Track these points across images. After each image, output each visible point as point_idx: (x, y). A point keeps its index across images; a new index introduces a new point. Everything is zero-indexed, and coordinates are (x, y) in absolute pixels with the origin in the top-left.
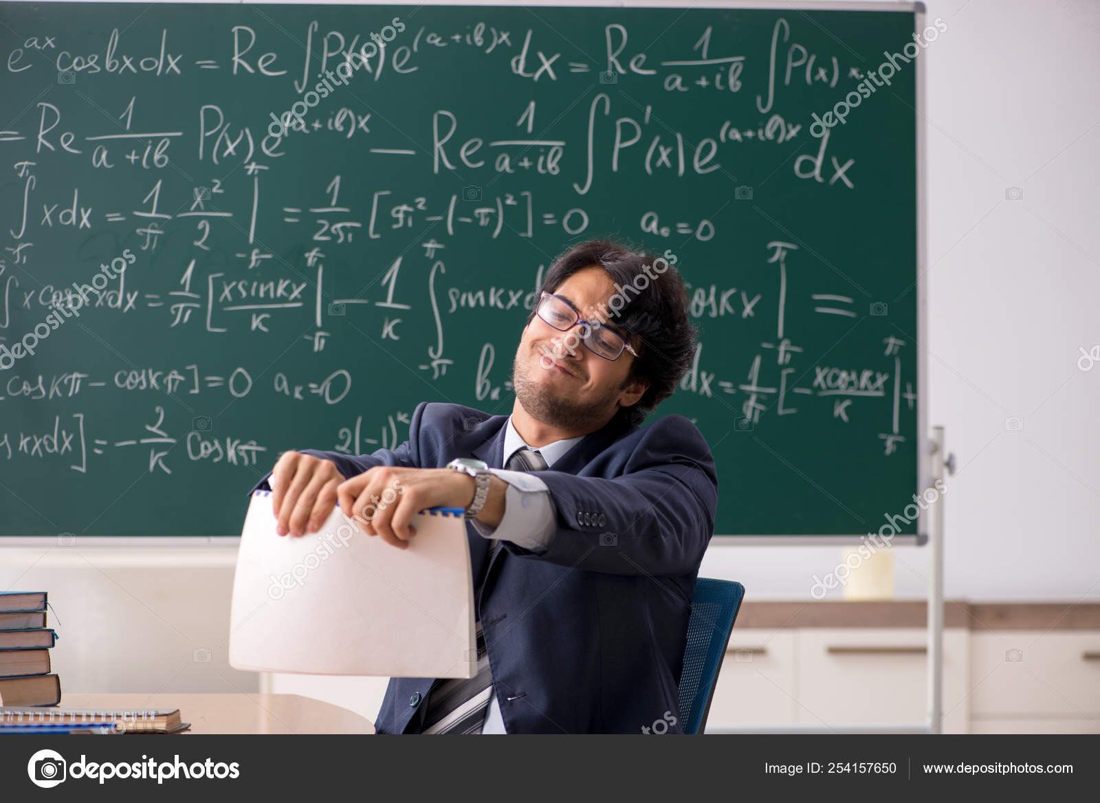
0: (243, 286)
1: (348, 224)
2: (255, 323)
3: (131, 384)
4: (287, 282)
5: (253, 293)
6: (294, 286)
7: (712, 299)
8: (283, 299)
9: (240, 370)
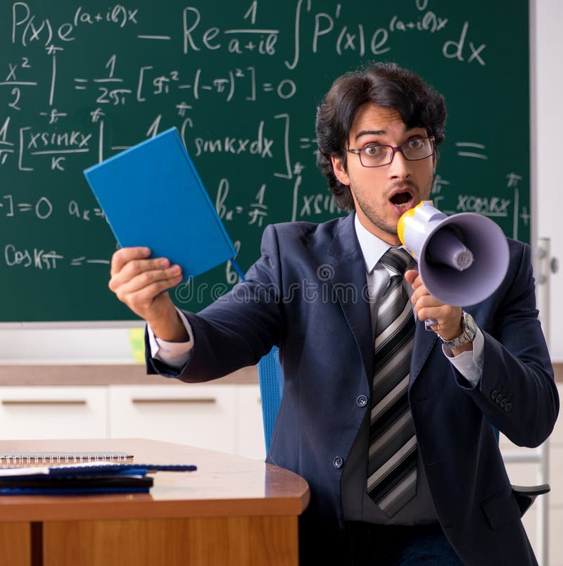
0: (45, 136)
1: (122, 91)
2: (55, 164)
4: (77, 134)
5: (53, 142)
6: (83, 137)
8: (75, 146)
9: (44, 199)
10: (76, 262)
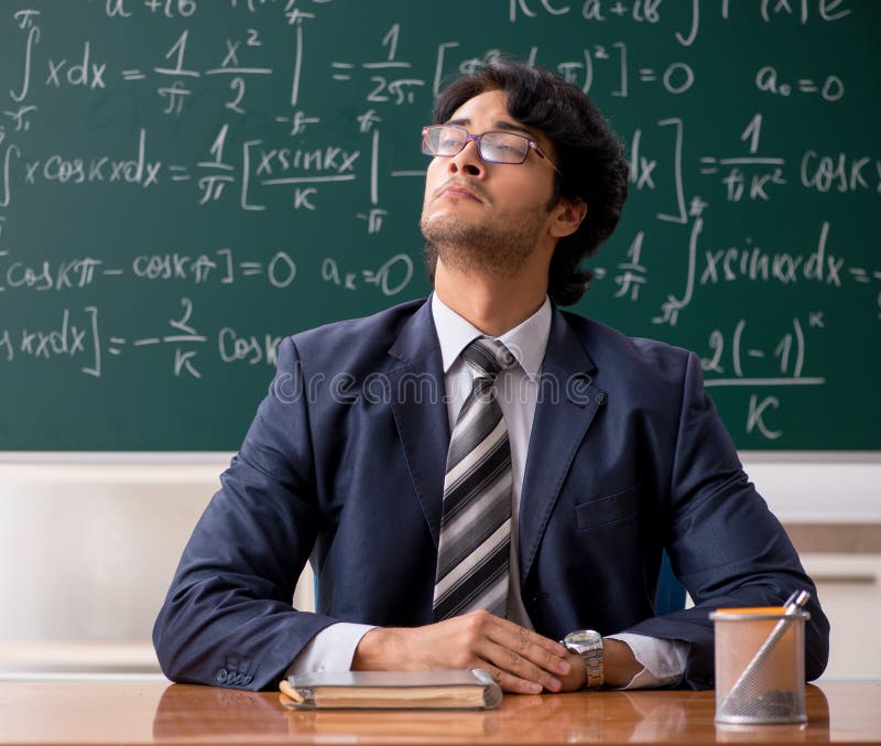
0: (285, 156)
1: (409, 82)
2: (300, 199)
3: (153, 272)
4: (337, 151)
5: (296, 163)
6: (345, 155)
7: (841, 169)
8: (332, 171)
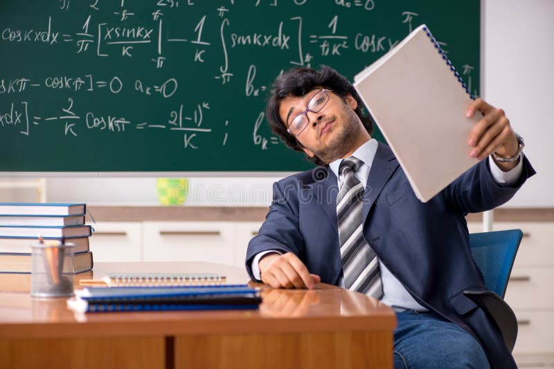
0: (118, 30)
2: (124, 52)
3: (55, 85)
4: (142, 29)
5: (123, 34)
6: (146, 31)
7: (373, 42)
8: (140, 39)
9: (116, 78)
10: (140, 127)
